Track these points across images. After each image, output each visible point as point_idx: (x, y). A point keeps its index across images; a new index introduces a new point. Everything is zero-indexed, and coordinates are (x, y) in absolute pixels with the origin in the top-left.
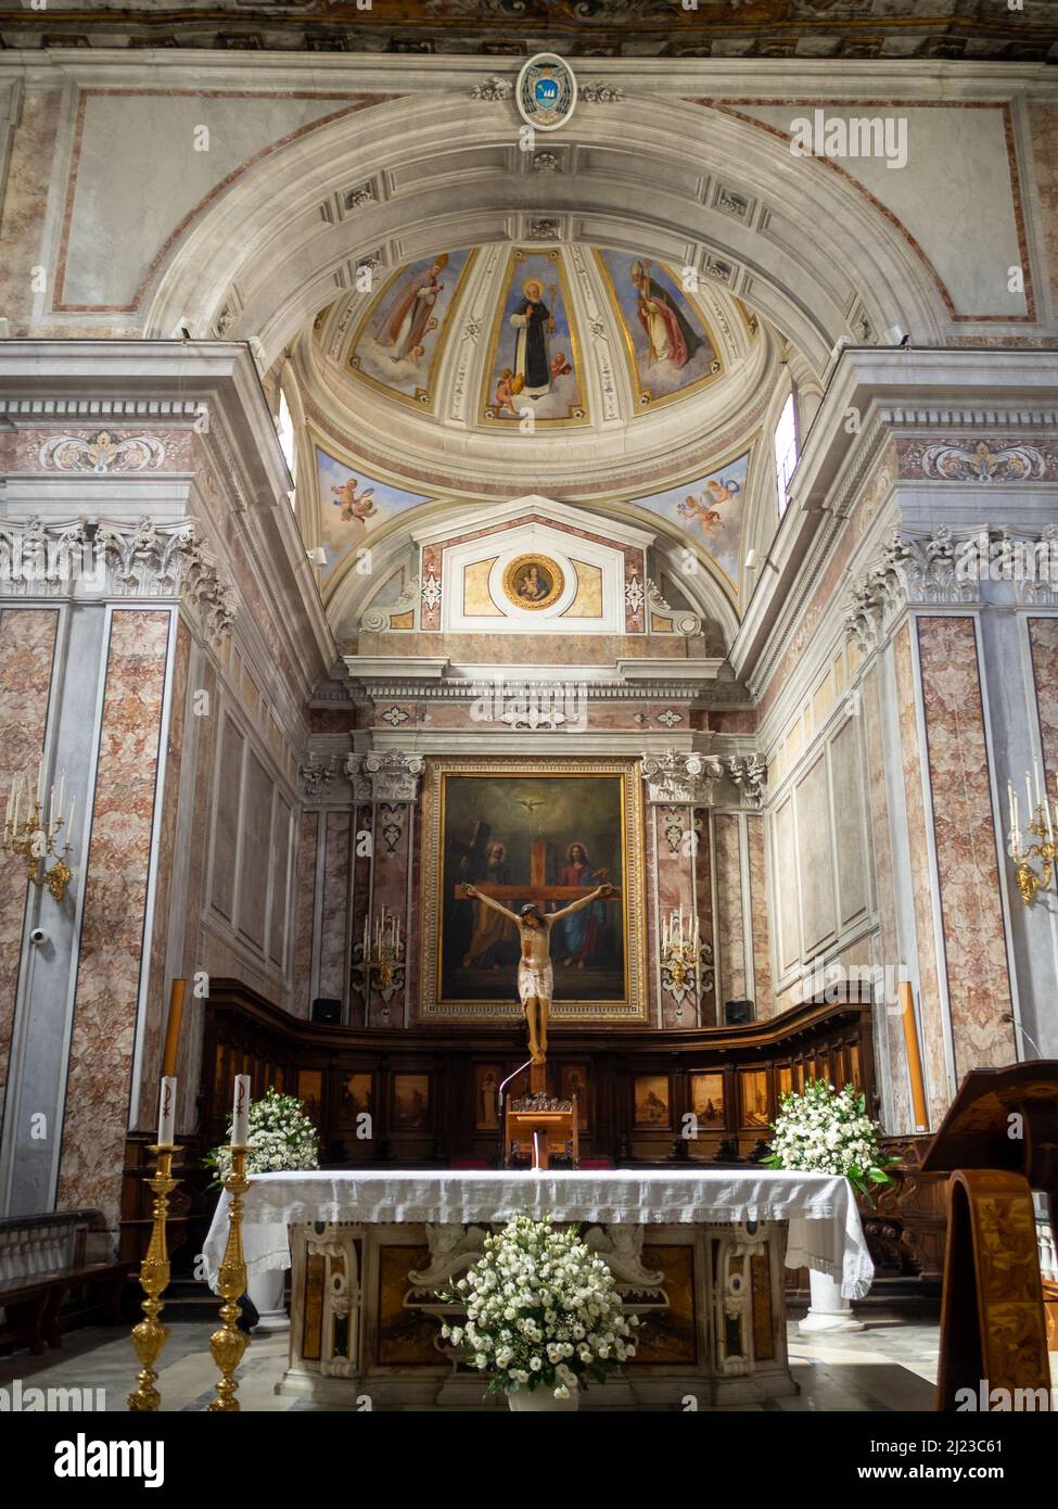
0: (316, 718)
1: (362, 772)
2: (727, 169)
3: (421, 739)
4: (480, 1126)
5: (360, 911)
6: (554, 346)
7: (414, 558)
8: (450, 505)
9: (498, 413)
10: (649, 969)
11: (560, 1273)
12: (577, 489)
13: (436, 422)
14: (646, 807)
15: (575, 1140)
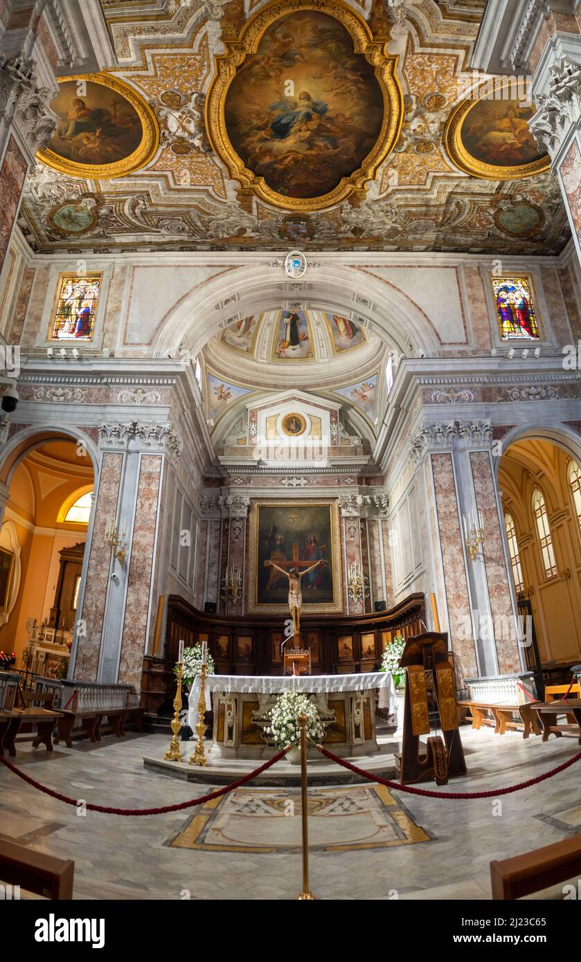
0: (207, 481)
1: (225, 504)
2: (360, 291)
3: (249, 491)
4: (273, 661)
5: (224, 564)
6: (301, 330)
7: (246, 414)
8: (261, 393)
9: (279, 356)
10: (343, 589)
11: (300, 709)
12: (311, 386)
13: (256, 361)
14: (340, 518)
15: (310, 666)
